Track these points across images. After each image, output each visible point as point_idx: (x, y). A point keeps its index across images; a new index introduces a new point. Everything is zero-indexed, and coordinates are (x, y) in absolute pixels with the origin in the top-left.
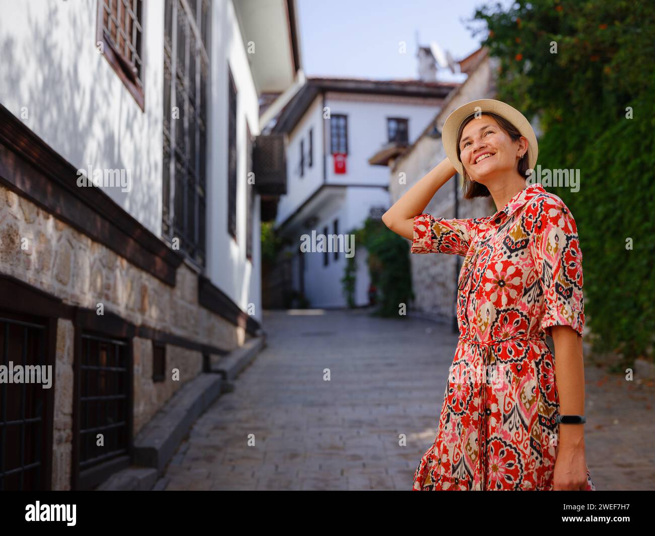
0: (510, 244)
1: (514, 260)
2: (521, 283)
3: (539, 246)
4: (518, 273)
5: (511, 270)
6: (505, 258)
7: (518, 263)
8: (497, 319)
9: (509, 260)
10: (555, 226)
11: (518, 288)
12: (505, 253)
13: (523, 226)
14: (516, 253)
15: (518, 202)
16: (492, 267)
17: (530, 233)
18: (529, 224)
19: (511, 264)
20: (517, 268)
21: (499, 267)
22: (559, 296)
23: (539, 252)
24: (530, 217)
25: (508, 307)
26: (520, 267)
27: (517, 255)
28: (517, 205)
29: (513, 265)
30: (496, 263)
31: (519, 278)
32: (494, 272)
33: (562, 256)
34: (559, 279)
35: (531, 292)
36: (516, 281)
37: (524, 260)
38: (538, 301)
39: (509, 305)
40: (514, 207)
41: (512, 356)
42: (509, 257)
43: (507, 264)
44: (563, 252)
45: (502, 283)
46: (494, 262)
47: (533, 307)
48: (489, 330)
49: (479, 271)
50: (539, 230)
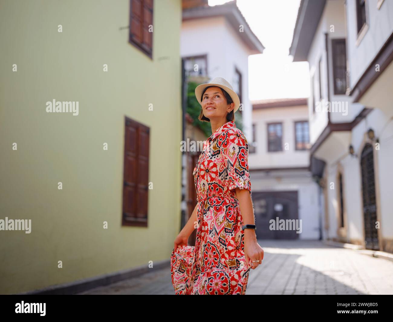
0: (212, 152)
1: (213, 159)
2: (217, 170)
3: (225, 153)
4: (215, 166)
5: (211, 164)
6: (209, 159)
7: (215, 161)
8: (209, 188)
9: (211, 160)
10: (233, 143)
11: (216, 173)
12: (210, 156)
13: (217, 144)
15: (218, 133)
16: (203, 163)
17: (220, 147)
18: (220, 143)
19: (211, 161)
20: (214, 163)
21: (206, 163)
22: (237, 174)
23: (226, 156)
24: (221, 140)
25: (212, 182)
26: (216, 163)
27: (215, 157)
29: (212, 162)
30: (205, 161)
31: (216, 168)
32: (204, 165)
33: (237, 157)
34: (236, 166)
35: (223, 174)
36: (214, 169)
37: (218, 159)
38: (227, 179)
40: (216, 135)
41: (215, 204)
42: (211, 158)
43: (209, 162)
44: (238, 155)
45: (207, 171)
46: (204, 161)
47: (225, 182)
50: (225, 145)
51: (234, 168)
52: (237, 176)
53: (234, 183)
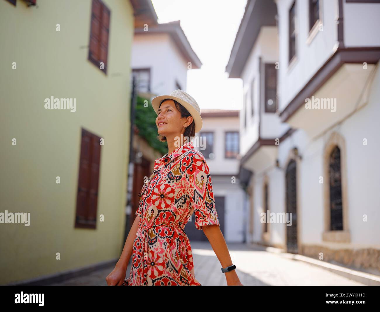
0: (171, 176)
1: (171, 184)
2: (174, 196)
3: (192, 181)
4: (173, 191)
5: (169, 189)
6: (167, 183)
7: (173, 186)
8: (158, 215)
9: (169, 184)
10: (201, 171)
11: (172, 199)
12: (167, 180)
13: (180, 169)
14: (173, 180)
15: (178, 153)
16: (158, 187)
17: (183, 172)
18: (183, 168)
19: (169, 186)
20: (172, 189)
21: (162, 187)
23: (192, 184)
24: (185, 164)
25: (166, 209)
26: (174, 188)
27: (173, 182)
28: (177, 155)
29: (170, 187)
30: (162, 185)
31: (173, 194)
32: (159, 189)
33: (206, 187)
34: (206, 199)
35: (179, 202)
36: (171, 195)
37: (177, 184)
38: (182, 207)
39: (167, 208)
40: (175, 156)
41: (167, 235)
42: (169, 182)
43: (167, 186)
44: (206, 185)
45: (162, 196)
46: (160, 184)
47: (179, 210)
48: (153, 220)
49: (150, 188)
50: (191, 172)
51: (205, 201)
52: (208, 210)
53: (205, 219)
